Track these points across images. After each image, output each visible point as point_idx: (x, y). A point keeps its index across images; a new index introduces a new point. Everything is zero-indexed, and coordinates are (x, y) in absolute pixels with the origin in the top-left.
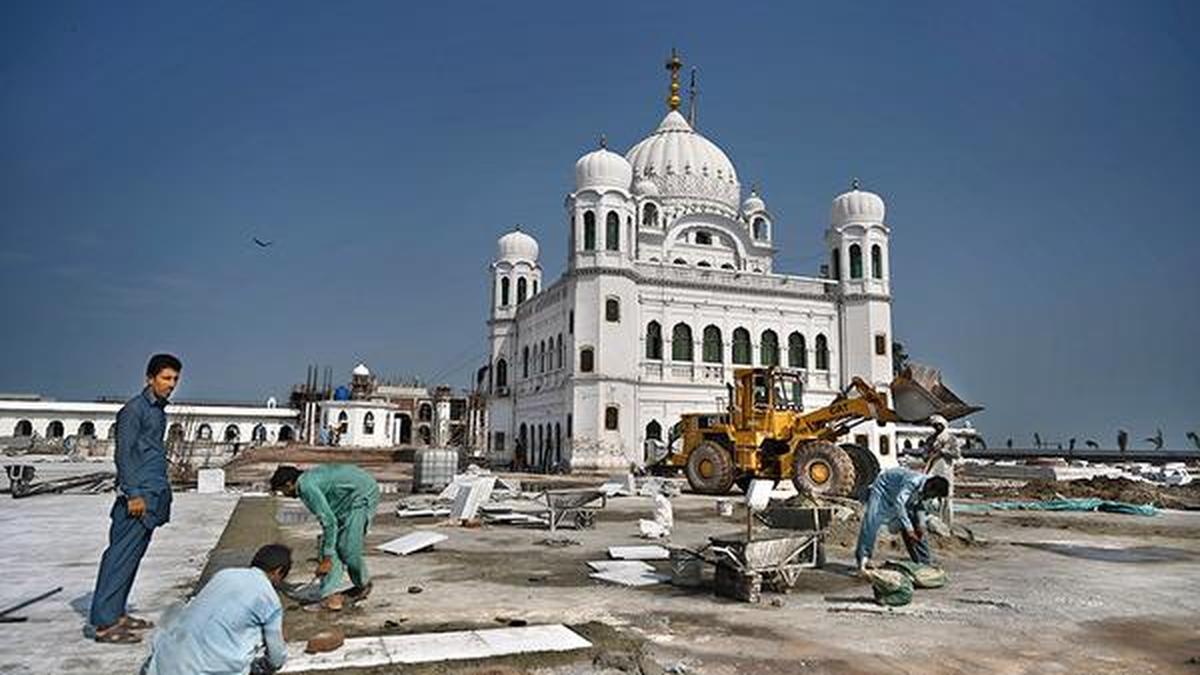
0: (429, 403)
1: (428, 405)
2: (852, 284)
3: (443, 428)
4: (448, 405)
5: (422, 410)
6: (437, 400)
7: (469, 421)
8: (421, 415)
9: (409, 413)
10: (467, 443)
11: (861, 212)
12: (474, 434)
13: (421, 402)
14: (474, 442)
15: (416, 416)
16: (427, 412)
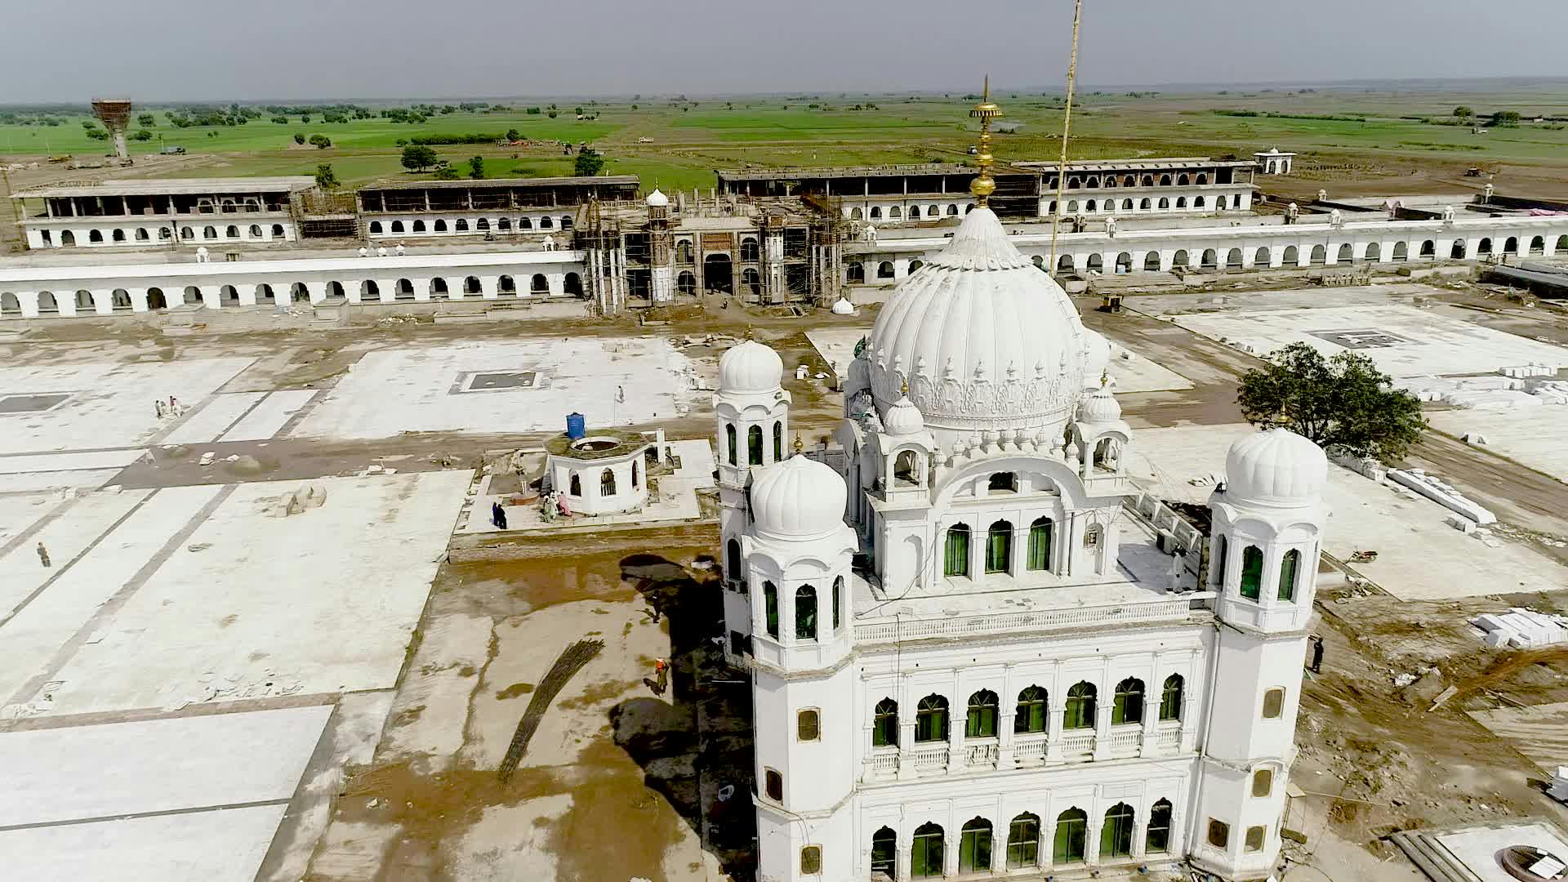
0: (755, 236)
1: (752, 240)
2: (1239, 606)
3: (776, 271)
4: (780, 239)
5: (745, 247)
6: (764, 234)
7: (810, 260)
8: (744, 255)
9: (728, 253)
10: (809, 291)
11: (1275, 492)
12: (818, 279)
13: (743, 237)
14: (819, 288)
15: (738, 257)
16: (752, 250)
